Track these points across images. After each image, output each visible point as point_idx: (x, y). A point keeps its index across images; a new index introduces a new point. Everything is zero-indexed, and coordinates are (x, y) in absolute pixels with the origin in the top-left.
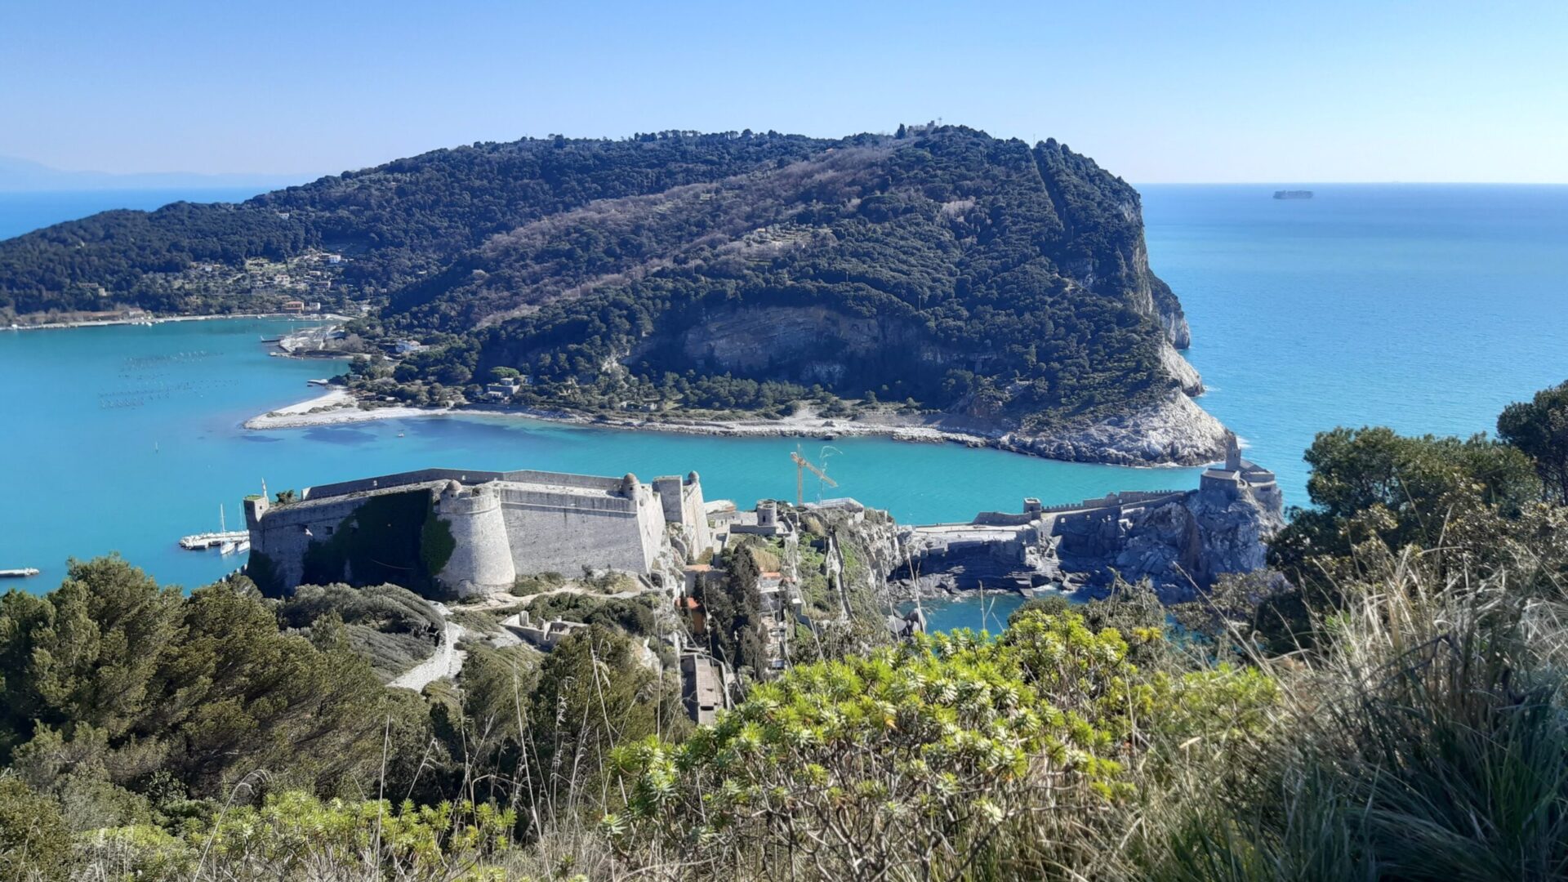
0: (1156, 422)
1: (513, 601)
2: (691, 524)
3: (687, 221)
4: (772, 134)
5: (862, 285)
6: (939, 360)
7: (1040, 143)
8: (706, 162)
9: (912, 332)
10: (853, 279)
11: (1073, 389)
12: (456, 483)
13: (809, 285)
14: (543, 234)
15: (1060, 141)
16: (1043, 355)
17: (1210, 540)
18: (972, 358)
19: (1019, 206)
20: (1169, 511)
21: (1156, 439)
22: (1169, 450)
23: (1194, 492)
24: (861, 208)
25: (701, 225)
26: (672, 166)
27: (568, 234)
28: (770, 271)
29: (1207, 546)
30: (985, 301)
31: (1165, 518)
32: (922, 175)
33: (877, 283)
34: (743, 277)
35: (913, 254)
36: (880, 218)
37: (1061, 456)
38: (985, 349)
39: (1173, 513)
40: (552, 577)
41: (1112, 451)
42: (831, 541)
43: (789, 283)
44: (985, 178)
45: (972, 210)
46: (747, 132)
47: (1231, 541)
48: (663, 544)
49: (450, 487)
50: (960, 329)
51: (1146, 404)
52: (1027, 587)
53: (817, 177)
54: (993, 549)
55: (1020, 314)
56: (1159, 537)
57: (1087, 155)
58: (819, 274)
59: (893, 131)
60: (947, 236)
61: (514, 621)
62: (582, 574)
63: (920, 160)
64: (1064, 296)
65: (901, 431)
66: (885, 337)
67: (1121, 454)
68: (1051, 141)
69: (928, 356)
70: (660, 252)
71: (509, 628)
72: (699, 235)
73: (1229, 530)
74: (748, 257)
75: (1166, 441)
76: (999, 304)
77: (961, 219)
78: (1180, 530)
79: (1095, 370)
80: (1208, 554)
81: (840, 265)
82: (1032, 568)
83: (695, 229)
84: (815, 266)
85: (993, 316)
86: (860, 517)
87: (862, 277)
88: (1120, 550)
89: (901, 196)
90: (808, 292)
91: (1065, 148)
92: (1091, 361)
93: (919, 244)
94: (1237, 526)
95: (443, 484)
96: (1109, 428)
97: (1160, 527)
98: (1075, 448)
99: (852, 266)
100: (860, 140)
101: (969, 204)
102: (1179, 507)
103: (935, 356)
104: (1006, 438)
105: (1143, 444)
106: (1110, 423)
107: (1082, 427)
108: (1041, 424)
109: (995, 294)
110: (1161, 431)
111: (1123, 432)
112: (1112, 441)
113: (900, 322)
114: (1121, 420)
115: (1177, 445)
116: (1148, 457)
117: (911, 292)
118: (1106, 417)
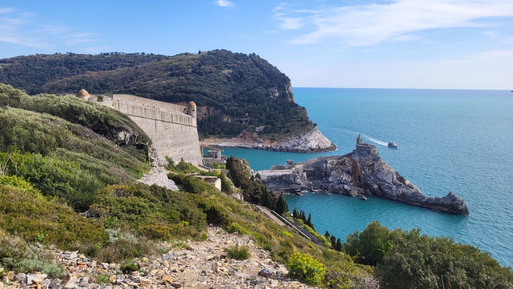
0: (312, 138)
3: (126, 78)
4: (152, 54)
5: (199, 94)
7: (250, 54)
8: (129, 62)
9: (219, 111)
10: (196, 93)
11: (280, 128)
13: (179, 94)
14: (68, 82)
15: (257, 54)
16: (268, 117)
18: (242, 120)
19: (249, 72)
20: (344, 161)
21: (313, 144)
22: (318, 147)
23: (354, 152)
24: (193, 72)
25: (132, 79)
26: (115, 63)
27: (78, 82)
28: (163, 90)
29: (363, 172)
30: (244, 101)
31: (343, 163)
32: (212, 62)
33: (204, 94)
34: (153, 92)
35: (215, 86)
36: (200, 74)
37: (281, 150)
38: (246, 117)
39: (346, 161)
41: (299, 147)
43: (172, 94)
44: (235, 64)
45: (233, 73)
46: (143, 53)
47: (372, 169)
50: (237, 110)
51: (307, 132)
52: (299, 192)
53: (174, 64)
55: (257, 105)
56: (342, 170)
57: (265, 59)
58: (182, 91)
59: (197, 52)
60: (226, 80)
63: (211, 58)
64: (270, 99)
65: (221, 145)
66: (209, 113)
67: (303, 148)
68: (254, 54)
73: (371, 165)
74: (154, 86)
75: (317, 144)
76: (249, 101)
77: (229, 75)
78: (350, 167)
79: (287, 122)
80: (363, 175)
81: (189, 88)
82: (300, 184)
84: (180, 89)
85: (247, 105)
87: (199, 92)
88: (329, 176)
89: (208, 68)
90: (179, 97)
91: (258, 56)
92: (285, 119)
93: (217, 83)
94: (374, 163)
96: (296, 140)
97: (342, 166)
98: (286, 147)
99: (194, 88)
100: (186, 54)
101: (231, 71)
102: (349, 159)
103: (228, 119)
104: (260, 145)
105: (309, 145)
106: (296, 138)
107: (287, 140)
108: (272, 140)
109: (246, 98)
110: (314, 141)
111: (302, 141)
112: (298, 144)
113: (214, 108)
114: (300, 137)
115: (320, 145)
116: (312, 149)
117: (217, 97)
118: (294, 137)
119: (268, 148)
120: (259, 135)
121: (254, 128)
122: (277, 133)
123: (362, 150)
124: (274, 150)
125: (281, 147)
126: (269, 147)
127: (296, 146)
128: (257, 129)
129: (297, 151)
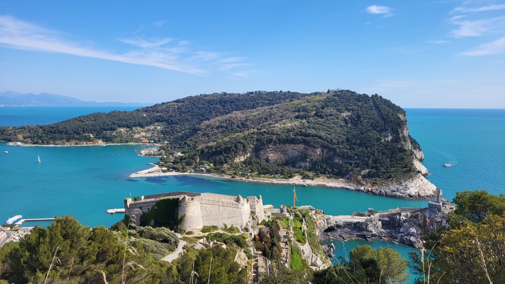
0: (413, 185)
1: (202, 234)
2: (259, 212)
3: (262, 118)
4: (289, 92)
5: (316, 138)
6: (340, 162)
7: (373, 96)
8: (268, 100)
9: (332, 153)
10: (313, 136)
11: (384, 173)
12: (186, 196)
13: (299, 137)
14: (219, 121)
15: (379, 95)
16: (375, 162)
17: (432, 225)
18: (351, 162)
19: (366, 114)
20: (418, 215)
21: (413, 191)
22: (417, 194)
23: (426, 209)
24: (316, 114)
25: (266, 119)
26: (257, 101)
27: (226, 121)
28: (287, 133)
29: (431, 227)
30: (355, 144)
31: (416, 217)
32: (335, 104)
33: (320, 137)
34: (278, 134)
35: (332, 129)
36: (321, 117)
37: (381, 194)
38: (355, 160)
39: (419, 215)
40: (215, 228)
41: (398, 193)
42: (304, 220)
43: (293, 137)
44: (355, 106)
45: (351, 116)
46: (281, 91)
48: (250, 218)
49: (184, 197)
50: (347, 152)
51: (409, 178)
52: (369, 238)
53: (302, 105)
54: (358, 224)
55: (367, 148)
56: (415, 223)
57: (388, 99)
58: (302, 134)
59: (326, 91)
60: (343, 124)
61: (201, 241)
62: (224, 227)
63: (334, 100)
64: (381, 143)
65: (328, 185)
66: (323, 154)
67: (401, 195)
68: (376, 95)
69: (337, 161)
70: (253, 127)
71: (200, 243)
72: (265, 121)
73: (439, 222)
74: (280, 129)
75: (416, 191)
76: (360, 145)
77: (347, 118)
78: (422, 221)
79: (392, 167)
80: (432, 230)
81: (309, 131)
82: (371, 232)
83: (264, 120)
84: (301, 132)
85: (358, 148)
86: (314, 212)
87: (316, 136)
88: (401, 227)
89: (328, 111)
90: (298, 140)
91: (381, 97)
92: (390, 164)
93: (334, 125)
95: (183, 196)
96: (397, 186)
97: (415, 220)
98: (386, 192)
99: (313, 132)
100: (316, 94)
101: (350, 114)
102: (421, 214)
103: (339, 161)
104: (362, 188)
105: (408, 192)
106: (397, 184)
107: (388, 185)
108: (373, 184)
109: (358, 142)
110: (414, 188)
111: (402, 187)
112: (398, 190)
113: (327, 150)
114: (401, 183)
115: (420, 193)
116: (410, 196)
117: (331, 140)
118: (396, 182)
119: (368, 191)
120: (363, 178)
121: (360, 171)
122: (380, 177)
123: (433, 208)
124: (374, 194)
125: (380, 191)
126: (370, 190)
127: (395, 191)
128: (363, 172)
129: (395, 197)
